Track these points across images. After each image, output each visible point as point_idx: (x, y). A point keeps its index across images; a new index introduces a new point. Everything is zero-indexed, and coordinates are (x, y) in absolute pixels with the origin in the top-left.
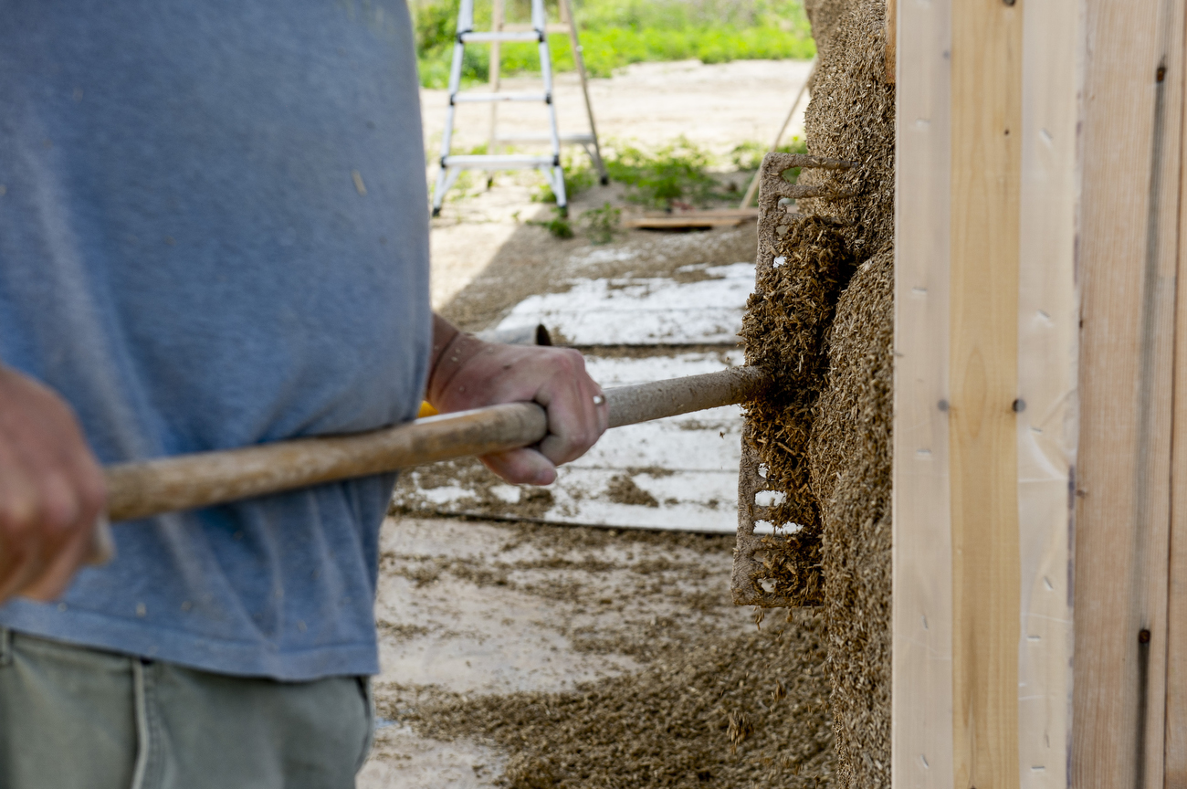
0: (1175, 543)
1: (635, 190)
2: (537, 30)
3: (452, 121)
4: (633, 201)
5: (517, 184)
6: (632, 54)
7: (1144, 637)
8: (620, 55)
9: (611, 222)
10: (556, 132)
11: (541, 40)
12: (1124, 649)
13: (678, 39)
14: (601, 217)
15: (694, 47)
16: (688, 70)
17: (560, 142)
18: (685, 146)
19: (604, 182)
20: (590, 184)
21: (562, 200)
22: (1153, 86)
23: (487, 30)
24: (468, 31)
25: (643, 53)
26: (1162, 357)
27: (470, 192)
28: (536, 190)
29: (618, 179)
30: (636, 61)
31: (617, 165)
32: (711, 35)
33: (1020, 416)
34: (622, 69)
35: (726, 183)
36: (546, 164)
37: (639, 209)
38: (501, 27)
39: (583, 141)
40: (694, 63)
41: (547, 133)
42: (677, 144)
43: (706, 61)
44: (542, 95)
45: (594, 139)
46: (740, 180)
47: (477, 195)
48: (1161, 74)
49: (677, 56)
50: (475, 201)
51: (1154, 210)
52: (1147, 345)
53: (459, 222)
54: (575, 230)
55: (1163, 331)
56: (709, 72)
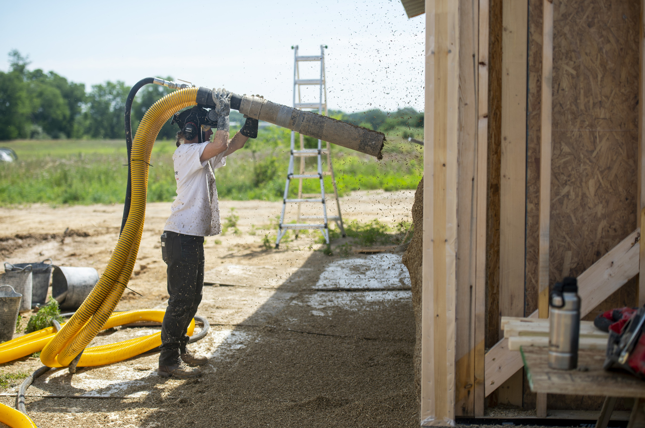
0: (477, 269)
1: (357, 239)
2: (319, 174)
3: (284, 209)
4: (356, 244)
5: (308, 237)
6: (353, 187)
7: (471, 287)
8: (346, 187)
9: (348, 250)
10: (326, 215)
11: (321, 178)
12: (467, 289)
13: (374, 180)
14: (344, 248)
15: (381, 184)
16: (378, 194)
17: (327, 220)
18: (377, 224)
19: (344, 236)
20: (338, 237)
21: (328, 242)
22: (471, 182)
23: (299, 174)
24: (291, 174)
25: (357, 186)
26: (474, 233)
27: (289, 239)
28: (317, 239)
29: (349, 236)
30: (354, 189)
31: (349, 230)
32: (389, 177)
33: (446, 243)
34: (347, 193)
35: (395, 238)
36: (322, 227)
37: (359, 246)
38: (303, 173)
39: (335, 220)
40: (381, 191)
41: (323, 216)
42: (374, 223)
43: (387, 190)
44: (320, 199)
45: (340, 219)
46: (400, 237)
47: (292, 241)
48: (473, 179)
49: (373, 187)
50: (291, 243)
51: (472, 205)
52: (471, 230)
53: (287, 250)
54: (334, 253)
55: (474, 228)
56: (388, 194)
